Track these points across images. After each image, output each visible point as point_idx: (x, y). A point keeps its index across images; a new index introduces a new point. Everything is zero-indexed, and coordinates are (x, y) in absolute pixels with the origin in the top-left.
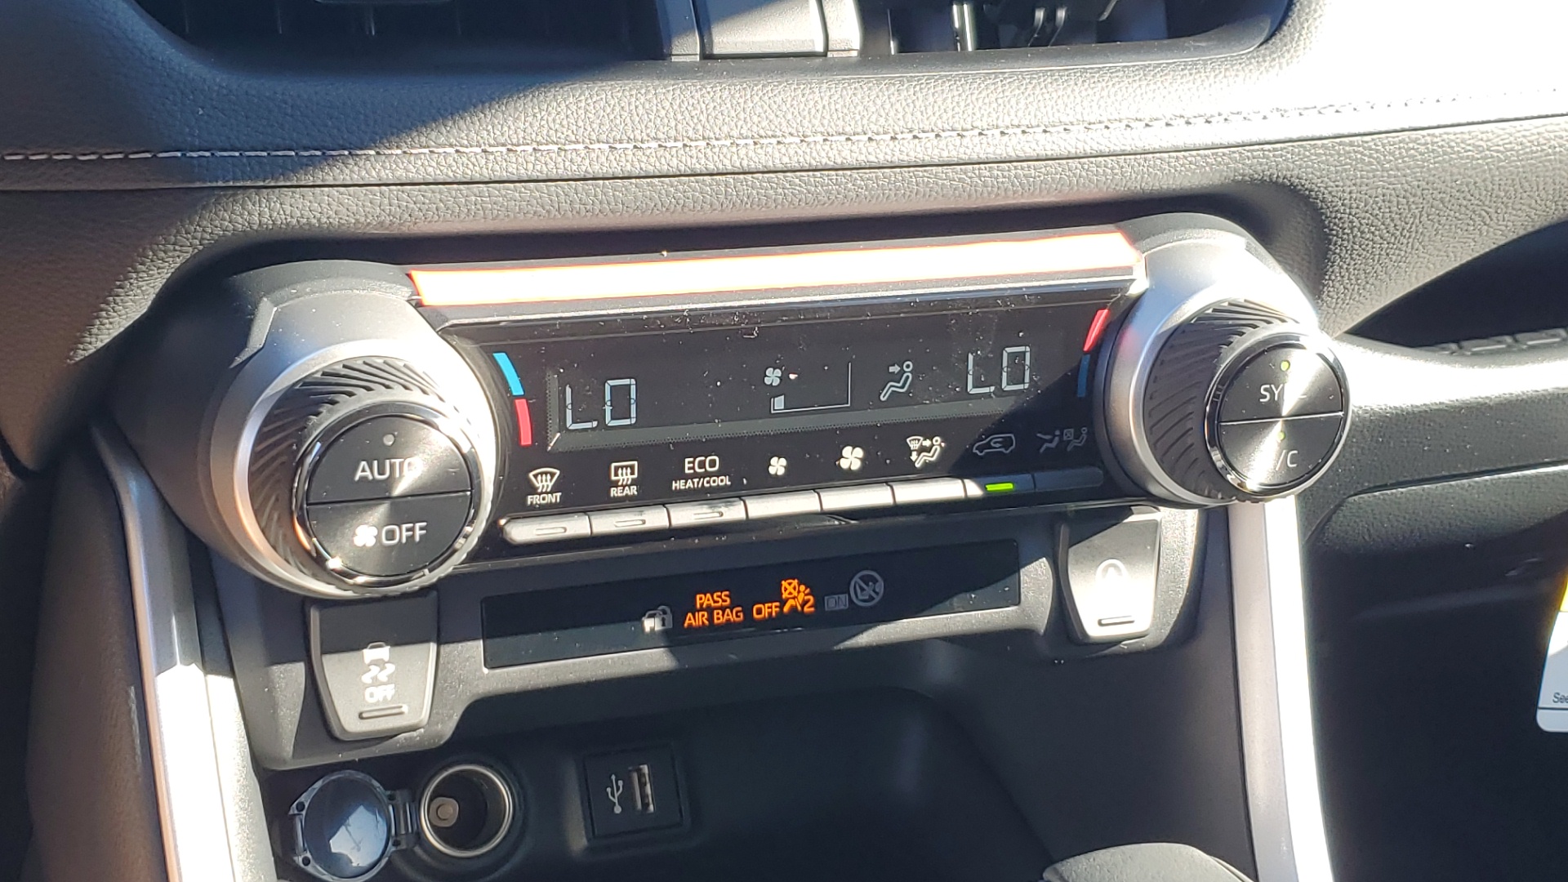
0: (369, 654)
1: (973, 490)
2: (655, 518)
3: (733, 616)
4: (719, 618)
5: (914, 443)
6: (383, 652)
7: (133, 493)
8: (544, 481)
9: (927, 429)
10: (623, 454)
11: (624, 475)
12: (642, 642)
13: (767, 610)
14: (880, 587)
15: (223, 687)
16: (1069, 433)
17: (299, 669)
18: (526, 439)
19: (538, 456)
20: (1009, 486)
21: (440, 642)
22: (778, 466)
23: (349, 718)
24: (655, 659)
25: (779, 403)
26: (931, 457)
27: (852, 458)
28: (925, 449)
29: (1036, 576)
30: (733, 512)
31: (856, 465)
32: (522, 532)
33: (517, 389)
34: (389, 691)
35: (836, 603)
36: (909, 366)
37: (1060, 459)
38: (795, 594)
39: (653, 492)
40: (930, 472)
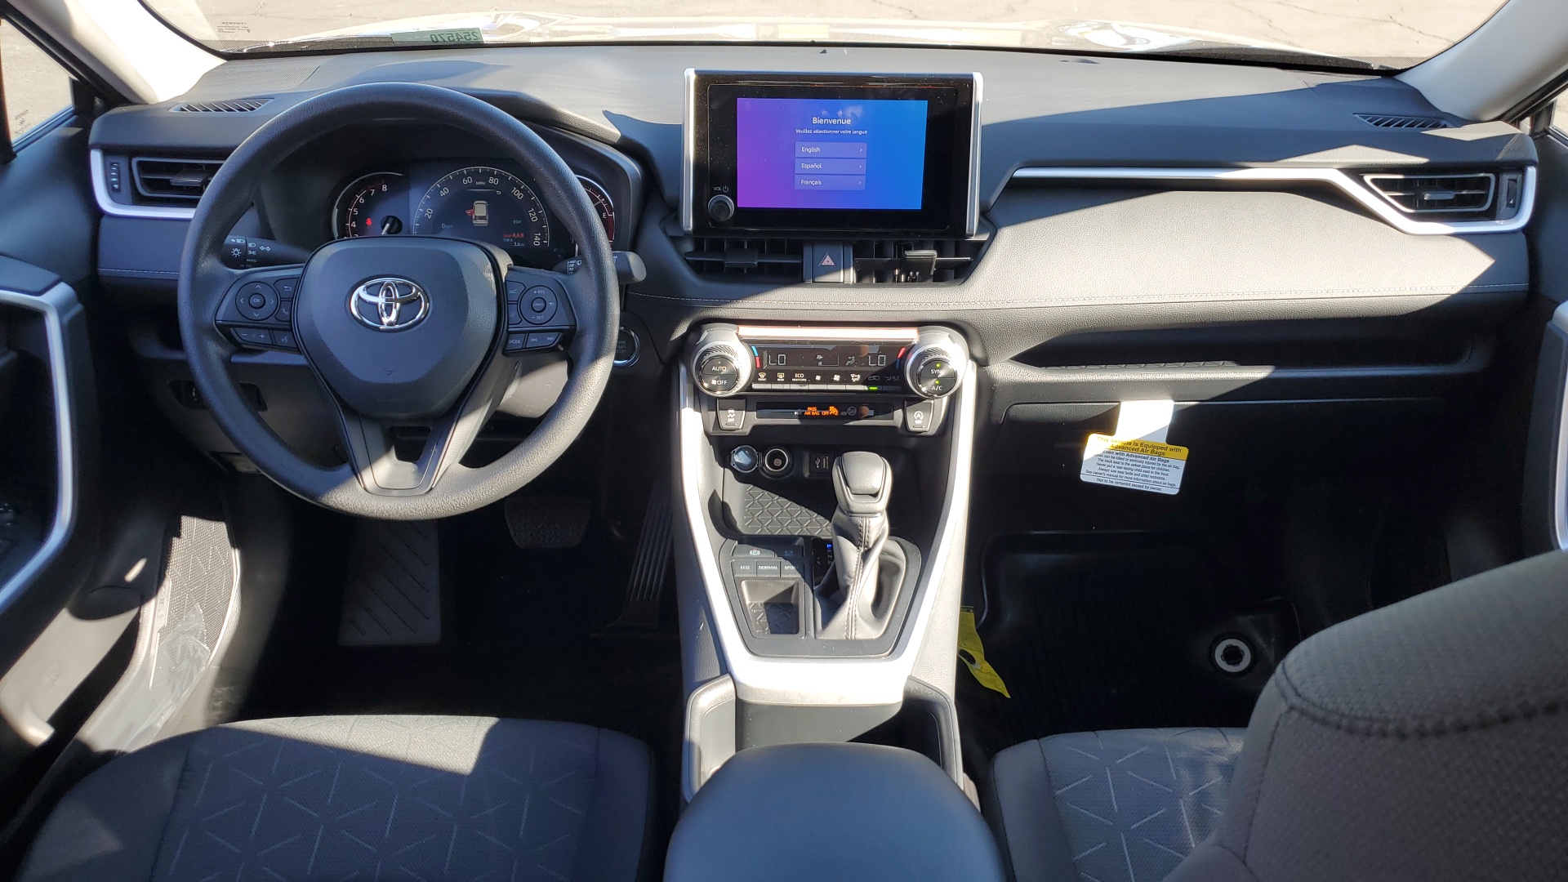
0: (730, 411)
1: (866, 388)
2: (787, 387)
3: (817, 413)
4: (813, 414)
5: (853, 376)
6: (733, 411)
7: (683, 369)
8: (762, 376)
9: (857, 373)
10: (781, 371)
11: (781, 376)
12: (793, 417)
13: (825, 413)
14: (855, 411)
15: (698, 415)
16: (894, 377)
17: (715, 412)
18: (758, 366)
19: (761, 370)
20: (876, 388)
21: (746, 411)
22: (818, 378)
23: (723, 425)
24: (796, 422)
25: (820, 363)
26: (858, 379)
27: (837, 378)
28: (856, 378)
29: (898, 414)
30: (806, 387)
31: (838, 380)
32: (755, 386)
33: (757, 355)
34: (733, 420)
35: (843, 413)
36: (853, 358)
37: (892, 383)
38: (833, 410)
39: (788, 380)
40: (857, 383)
